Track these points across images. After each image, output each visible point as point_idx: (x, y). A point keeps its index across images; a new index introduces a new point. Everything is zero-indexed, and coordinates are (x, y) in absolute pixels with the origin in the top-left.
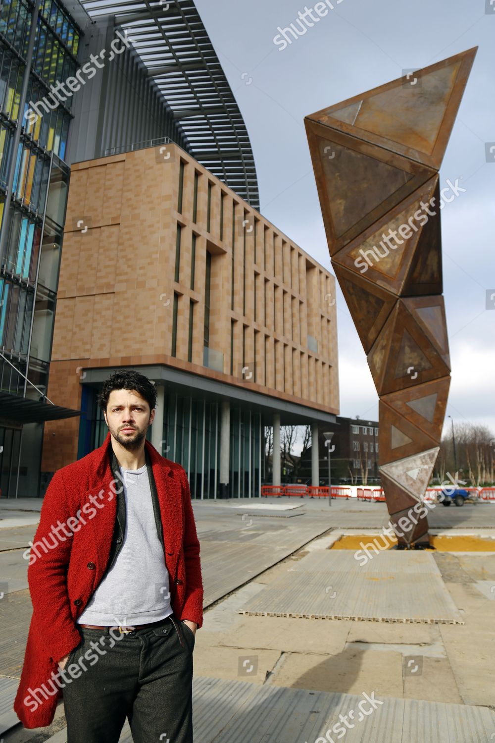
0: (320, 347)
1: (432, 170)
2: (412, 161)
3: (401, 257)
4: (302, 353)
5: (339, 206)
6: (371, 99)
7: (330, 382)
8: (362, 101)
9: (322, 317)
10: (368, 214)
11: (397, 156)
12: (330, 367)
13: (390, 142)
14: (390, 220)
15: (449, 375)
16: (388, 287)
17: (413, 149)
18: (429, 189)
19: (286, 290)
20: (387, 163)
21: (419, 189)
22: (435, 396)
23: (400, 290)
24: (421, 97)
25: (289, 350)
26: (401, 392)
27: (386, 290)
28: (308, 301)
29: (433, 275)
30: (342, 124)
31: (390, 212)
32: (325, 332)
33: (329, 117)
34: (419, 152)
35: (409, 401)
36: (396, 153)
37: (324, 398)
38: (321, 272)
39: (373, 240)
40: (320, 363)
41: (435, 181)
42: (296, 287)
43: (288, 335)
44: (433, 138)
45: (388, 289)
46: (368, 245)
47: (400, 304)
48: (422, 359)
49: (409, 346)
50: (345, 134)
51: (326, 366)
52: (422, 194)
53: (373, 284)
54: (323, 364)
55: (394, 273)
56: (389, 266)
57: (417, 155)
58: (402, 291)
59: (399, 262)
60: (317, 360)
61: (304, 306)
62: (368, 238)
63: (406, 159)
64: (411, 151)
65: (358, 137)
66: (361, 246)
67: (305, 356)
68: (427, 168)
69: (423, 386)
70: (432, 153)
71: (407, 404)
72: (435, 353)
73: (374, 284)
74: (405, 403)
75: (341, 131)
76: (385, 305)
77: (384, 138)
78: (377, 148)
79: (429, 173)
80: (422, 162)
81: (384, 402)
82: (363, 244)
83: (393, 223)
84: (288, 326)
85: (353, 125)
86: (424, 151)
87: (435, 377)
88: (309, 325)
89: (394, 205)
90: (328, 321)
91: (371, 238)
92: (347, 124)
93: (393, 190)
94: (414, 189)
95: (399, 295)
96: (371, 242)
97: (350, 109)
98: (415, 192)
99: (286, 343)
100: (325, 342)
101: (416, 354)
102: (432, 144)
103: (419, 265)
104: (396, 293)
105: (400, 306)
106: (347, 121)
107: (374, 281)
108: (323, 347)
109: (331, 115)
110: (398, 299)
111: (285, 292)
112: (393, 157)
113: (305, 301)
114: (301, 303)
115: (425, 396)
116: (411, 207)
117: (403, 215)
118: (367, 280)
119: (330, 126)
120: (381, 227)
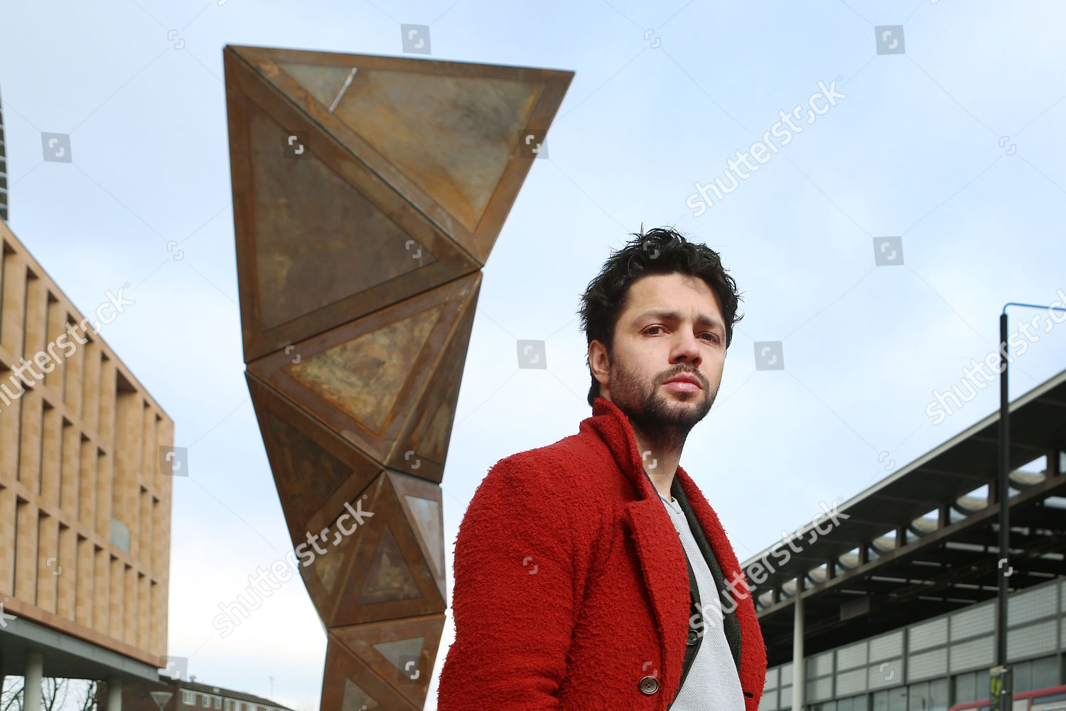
0: (135, 545)
1: (472, 260)
2: (438, 231)
3: (395, 399)
4: (98, 549)
5: (277, 267)
6: (373, 74)
7: (152, 610)
8: (354, 70)
9: (143, 490)
10: (336, 303)
11: (413, 211)
12: (153, 583)
13: (402, 178)
14: (380, 328)
15: (443, 613)
16: (364, 447)
17: (444, 209)
18: (463, 294)
19: (71, 418)
20: (390, 216)
21: (443, 288)
22: (420, 640)
23: (389, 457)
24: (468, 116)
25: (70, 537)
26: (367, 627)
27: (362, 451)
28: (115, 453)
29: (436, 447)
30: (308, 97)
31: (380, 313)
32: (148, 521)
33: (281, 70)
34: (455, 221)
35: (378, 642)
36: (411, 204)
37: (138, 636)
38: (146, 405)
39: (341, 355)
40: (133, 574)
41: (474, 282)
42: (93, 420)
43: (71, 510)
44: (481, 202)
45: (364, 449)
46: (329, 361)
47: (385, 480)
48: (406, 580)
49: (389, 555)
50: (313, 124)
51: (147, 581)
52: (447, 299)
53: (333, 433)
54: (141, 576)
55: (378, 424)
56: (369, 410)
57: (449, 223)
58: (391, 459)
59: (391, 407)
60: (127, 567)
61: (108, 460)
62: (331, 347)
63: (427, 222)
64: (439, 210)
65: (341, 141)
66: (315, 361)
67: (105, 556)
68: (464, 253)
69: (402, 623)
70: (475, 230)
71: (377, 647)
72: (428, 575)
73: (337, 436)
74: (371, 645)
75: (303, 111)
76: (354, 477)
77: (391, 164)
78: (375, 179)
79: (466, 265)
80: (456, 240)
81: (338, 638)
82: (318, 358)
83: (385, 334)
84: (71, 490)
85: (331, 109)
86: (461, 220)
87: (423, 613)
88: (116, 499)
89: (389, 301)
90: (155, 501)
91: (337, 349)
92: (319, 103)
93: (392, 275)
94: (433, 285)
95: (385, 463)
96: (335, 357)
97: (328, 74)
98: (433, 292)
99: (65, 522)
100: (147, 538)
101: (398, 570)
102: (478, 215)
103: (423, 422)
104: (379, 459)
105: (384, 484)
106: (320, 97)
107: (336, 430)
108: (141, 545)
109: (285, 68)
110: (382, 471)
111: (66, 423)
112: (404, 208)
113: (108, 450)
114: (101, 453)
115: (405, 639)
116: (424, 315)
117: (406, 326)
118: (321, 425)
119: (283, 90)
120: (360, 335)
